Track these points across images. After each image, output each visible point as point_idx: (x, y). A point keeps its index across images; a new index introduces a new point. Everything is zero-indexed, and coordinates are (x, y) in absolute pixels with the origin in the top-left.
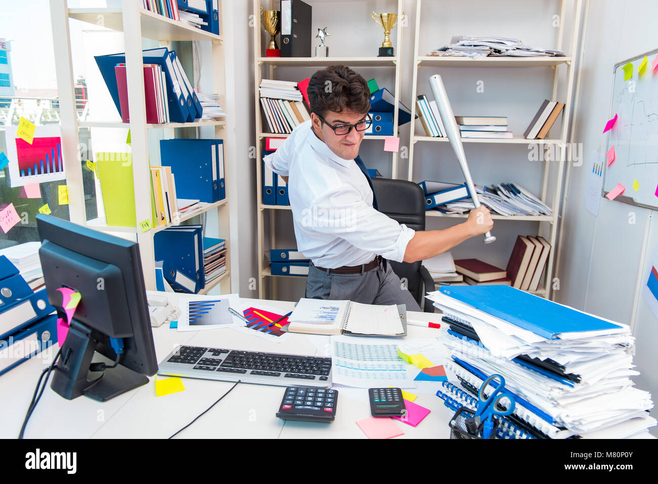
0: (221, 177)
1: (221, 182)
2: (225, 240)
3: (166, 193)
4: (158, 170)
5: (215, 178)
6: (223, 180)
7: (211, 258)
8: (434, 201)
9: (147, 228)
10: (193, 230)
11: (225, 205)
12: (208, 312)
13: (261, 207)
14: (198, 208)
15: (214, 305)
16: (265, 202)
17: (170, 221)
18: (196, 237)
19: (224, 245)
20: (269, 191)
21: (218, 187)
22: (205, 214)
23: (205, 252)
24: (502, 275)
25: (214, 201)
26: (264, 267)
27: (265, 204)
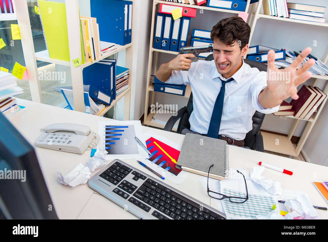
0: (130, 28)
1: (129, 31)
2: (129, 69)
3: (92, 38)
4: (87, 20)
5: (126, 29)
6: (131, 30)
7: (121, 80)
8: (261, 59)
9: (77, 64)
10: (110, 64)
11: (131, 47)
12: (119, 139)
13: (152, 49)
14: (114, 49)
15: (123, 131)
16: (154, 46)
17: (95, 59)
18: (112, 68)
19: (128, 72)
20: (158, 40)
21: (127, 35)
22: (117, 53)
23: (117, 77)
24: (290, 107)
25: (124, 45)
26: (150, 85)
27: (154, 48)
